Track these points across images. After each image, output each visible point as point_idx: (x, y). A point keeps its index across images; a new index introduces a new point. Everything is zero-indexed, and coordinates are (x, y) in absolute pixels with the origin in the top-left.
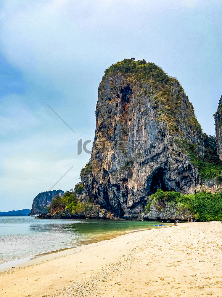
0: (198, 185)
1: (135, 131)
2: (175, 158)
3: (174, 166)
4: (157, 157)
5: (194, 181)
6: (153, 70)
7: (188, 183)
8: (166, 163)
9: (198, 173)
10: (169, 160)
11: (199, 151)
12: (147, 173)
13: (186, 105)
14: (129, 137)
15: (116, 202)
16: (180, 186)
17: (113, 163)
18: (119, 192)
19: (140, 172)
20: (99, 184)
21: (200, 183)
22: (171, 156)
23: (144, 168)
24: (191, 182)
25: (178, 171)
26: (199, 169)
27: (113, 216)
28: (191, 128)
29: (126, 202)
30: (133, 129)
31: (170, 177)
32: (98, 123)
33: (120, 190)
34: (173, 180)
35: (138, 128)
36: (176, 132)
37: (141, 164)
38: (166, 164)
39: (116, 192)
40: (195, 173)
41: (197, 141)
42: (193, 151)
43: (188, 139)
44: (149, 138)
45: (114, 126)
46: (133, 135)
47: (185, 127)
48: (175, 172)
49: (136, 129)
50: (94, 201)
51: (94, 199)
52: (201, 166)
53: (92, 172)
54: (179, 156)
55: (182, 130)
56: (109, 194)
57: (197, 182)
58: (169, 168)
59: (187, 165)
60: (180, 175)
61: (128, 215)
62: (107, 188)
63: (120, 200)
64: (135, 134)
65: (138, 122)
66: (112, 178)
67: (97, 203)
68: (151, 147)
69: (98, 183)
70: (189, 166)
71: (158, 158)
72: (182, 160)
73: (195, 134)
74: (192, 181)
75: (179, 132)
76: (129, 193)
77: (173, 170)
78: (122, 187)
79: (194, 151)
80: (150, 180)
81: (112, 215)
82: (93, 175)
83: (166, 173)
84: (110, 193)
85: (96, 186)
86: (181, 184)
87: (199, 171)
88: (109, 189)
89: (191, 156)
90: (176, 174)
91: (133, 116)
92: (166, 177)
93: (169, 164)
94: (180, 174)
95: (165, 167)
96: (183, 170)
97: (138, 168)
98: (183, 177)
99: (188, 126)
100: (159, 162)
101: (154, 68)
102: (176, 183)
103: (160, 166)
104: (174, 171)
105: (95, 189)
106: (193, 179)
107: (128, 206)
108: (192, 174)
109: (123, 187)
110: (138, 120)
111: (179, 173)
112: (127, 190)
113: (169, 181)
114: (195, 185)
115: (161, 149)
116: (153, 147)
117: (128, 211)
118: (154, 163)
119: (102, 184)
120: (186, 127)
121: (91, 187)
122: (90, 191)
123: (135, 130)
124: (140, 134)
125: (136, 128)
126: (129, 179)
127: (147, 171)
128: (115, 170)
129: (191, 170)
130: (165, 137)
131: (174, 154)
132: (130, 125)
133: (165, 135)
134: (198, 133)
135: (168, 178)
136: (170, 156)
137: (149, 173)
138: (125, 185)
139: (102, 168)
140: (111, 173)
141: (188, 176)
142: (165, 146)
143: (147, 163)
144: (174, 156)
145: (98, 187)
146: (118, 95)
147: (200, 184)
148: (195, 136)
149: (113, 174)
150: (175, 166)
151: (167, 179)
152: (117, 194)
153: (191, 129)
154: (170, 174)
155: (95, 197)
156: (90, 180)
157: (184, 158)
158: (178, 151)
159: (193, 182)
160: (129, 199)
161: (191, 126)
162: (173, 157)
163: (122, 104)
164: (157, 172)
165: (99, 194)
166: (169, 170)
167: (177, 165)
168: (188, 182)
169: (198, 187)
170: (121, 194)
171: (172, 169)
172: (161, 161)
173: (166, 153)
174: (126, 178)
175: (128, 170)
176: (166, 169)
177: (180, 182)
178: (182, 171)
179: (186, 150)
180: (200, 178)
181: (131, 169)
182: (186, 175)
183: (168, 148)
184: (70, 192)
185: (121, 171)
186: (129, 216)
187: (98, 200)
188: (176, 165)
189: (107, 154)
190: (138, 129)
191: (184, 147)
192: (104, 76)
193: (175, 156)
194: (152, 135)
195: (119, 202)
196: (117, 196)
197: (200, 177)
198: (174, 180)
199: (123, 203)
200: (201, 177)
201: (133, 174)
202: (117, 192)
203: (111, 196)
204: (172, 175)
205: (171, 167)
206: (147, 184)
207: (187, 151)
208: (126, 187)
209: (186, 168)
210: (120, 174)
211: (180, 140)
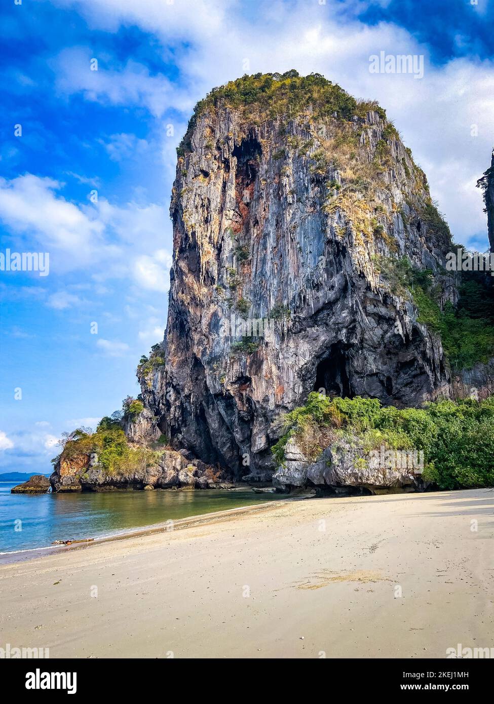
0: (443, 383)
1: (269, 250)
2: (375, 310)
3: (373, 336)
4: (326, 312)
5: (430, 373)
6: (316, 88)
7: (415, 380)
8: (351, 329)
9: (441, 349)
10: (359, 318)
11: (443, 291)
12: (301, 358)
13: (406, 169)
14: (255, 268)
15: (226, 440)
16: (394, 391)
17: (214, 337)
18: (231, 413)
19: (281, 356)
20: (183, 395)
21: (447, 377)
22: (365, 308)
23: (292, 344)
24: (423, 377)
25: (385, 347)
26: (444, 338)
27: (219, 477)
28: (419, 227)
29: (249, 439)
30: (265, 245)
31: (364, 365)
32: (177, 237)
33: (233, 409)
34: (372, 375)
35: (277, 240)
36: (377, 238)
37: (283, 334)
38: (351, 331)
39: (223, 412)
40: (432, 349)
41: (438, 263)
42: (425, 289)
43: (412, 257)
44: (303, 263)
45: (218, 242)
46: (264, 261)
47: (401, 227)
48: (378, 350)
49: (271, 242)
50: (172, 441)
51: (172, 435)
52: (450, 330)
53: (164, 365)
54: (385, 303)
55: (392, 235)
56: (209, 420)
57: (438, 375)
58: (362, 341)
59: (409, 327)
60: (390, 359)
61: (258, 474)
62: (201, 403)
63: (235, 433)
64: (269, 256)
65: (276, 225)
66: (212, 377)
67: (181, 445)
68: (310, 288)
69: (180, 394)
70: (416, 331)
71: (328, 315)
72: (393, 314)
73: (431, 245)
74: (425, 373)
75: (385, 240)
76: (255, 414)
77: (372, 346)
78: (237, 399)
79: (430, 289)
80: (309, 376)
81: (218, 474)
82: (167, 372)
83: (353, 356)
84: (211, 416)
85: (175, 400)
86: (396, 384)
87: (443, 344)
88: (208, 406)
89: (418, 302)
90: (380, 358)
91: (265, 210)
92: (353, 367)
93: (358, 330)
94: (393, 356)
95: (348, 338)
96: (397, 343)
97: (277, 347)
98: (401, 363)
99: (411, 224)
100: (333, 326)
101: (316, 84)
102: (381, 382)
103: (336, 337)
104: (375, 348)
105: (172, 409)
106: (427, 369)
107: (255, 449)
108: (424, 354)
109: (241, 399)
110: (277, 221)
111: (389, 353)
112: (251, 407)
113: (362, 377)
114: (435, 384)
115: (336, 289)
116: (314, 287)
117: (255, 462)
118: (320, 329)
119: (190, 394)
120: (405, 227)
121: (163, 404)
122: (161, 414)
123: (268, 246)
124: (281, 256)
125: (271, 240)
126: (253, 378)
127: (300, 352)
128: (220, 356)
129: (422, 340)
130: (344, 256)
131: (371, 300)
132: (257, 235)
133: (344, 248)
134: (438, 241)
135: (359, 369)
136: (361, 308)
137: (305, 357)
138: (244, 394)
139: (189, 354)
140: (209, 363)
141: (415, 359)
142: (346, 281)
143: (300, 332)
144: (373, 306)
145: (182, 403)
146: (226, 162)
147: (449, 381)
148: (431, 251)
149: (215, 366)
150: (377, 334)
151: (357, 372)
152: (226, 420)
153: (419, 231)
154: (365, 358)
155: (175, 431)
156: (161, 388)
157: (398, 309)
158: (380, 289)
159: (428, 376)
160: (255, 431)
161: (419, 224)
162: (370, 308)
163: (238, 184)
164: (327, 352)
165: (184, 421)
166: (362, 347)
167: (381, 332)
168: (415, 376)
169: (443, 389)
170: (237, 419)
171: (370, 343)
172: (338, 324)
173: (350, 299)
174: (247, 374)
175: (251, 353)
176: (353, 345)
177: (393, 378)
178: (396, 347)
179: (404, 285)
180: (447, 363)
181: (260, 348)
182: (409, 358)
183: (353, 285)
184: (113, 418)
185: (233, 358)
186: (259, 478)
187: (184, 438)
188: (378, 332)
189: (201, 316)
190: (277, 245)
191: (399, 278)
192: (191, 120)
193: (375, 306)
194: (310, 252)
195: (233, 440)
196: (229, 424)
197: (447, 360)
198: (376, 374)
199: (242, 442)
200: (450, 360)
201: (265, 362)
202: (227, 413)
203: (214, 424)
204: (371, 359)
205: (366, 337)
206: (301, 388)
207: (407, 290)
208: (249, 400)
209: (407, 336)
210: (232, 364)
211: (389, 259)
